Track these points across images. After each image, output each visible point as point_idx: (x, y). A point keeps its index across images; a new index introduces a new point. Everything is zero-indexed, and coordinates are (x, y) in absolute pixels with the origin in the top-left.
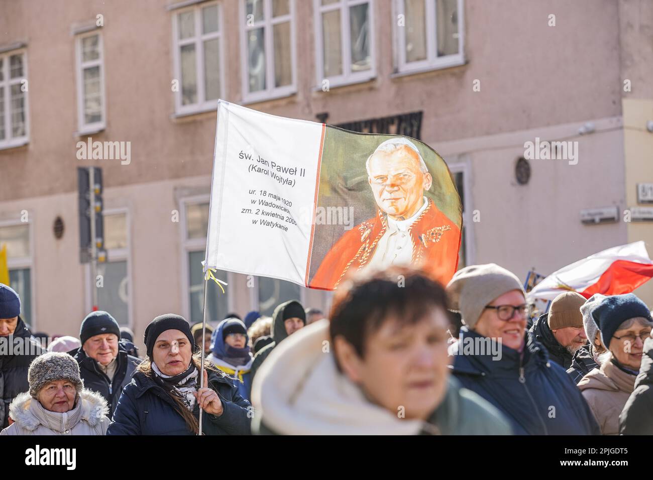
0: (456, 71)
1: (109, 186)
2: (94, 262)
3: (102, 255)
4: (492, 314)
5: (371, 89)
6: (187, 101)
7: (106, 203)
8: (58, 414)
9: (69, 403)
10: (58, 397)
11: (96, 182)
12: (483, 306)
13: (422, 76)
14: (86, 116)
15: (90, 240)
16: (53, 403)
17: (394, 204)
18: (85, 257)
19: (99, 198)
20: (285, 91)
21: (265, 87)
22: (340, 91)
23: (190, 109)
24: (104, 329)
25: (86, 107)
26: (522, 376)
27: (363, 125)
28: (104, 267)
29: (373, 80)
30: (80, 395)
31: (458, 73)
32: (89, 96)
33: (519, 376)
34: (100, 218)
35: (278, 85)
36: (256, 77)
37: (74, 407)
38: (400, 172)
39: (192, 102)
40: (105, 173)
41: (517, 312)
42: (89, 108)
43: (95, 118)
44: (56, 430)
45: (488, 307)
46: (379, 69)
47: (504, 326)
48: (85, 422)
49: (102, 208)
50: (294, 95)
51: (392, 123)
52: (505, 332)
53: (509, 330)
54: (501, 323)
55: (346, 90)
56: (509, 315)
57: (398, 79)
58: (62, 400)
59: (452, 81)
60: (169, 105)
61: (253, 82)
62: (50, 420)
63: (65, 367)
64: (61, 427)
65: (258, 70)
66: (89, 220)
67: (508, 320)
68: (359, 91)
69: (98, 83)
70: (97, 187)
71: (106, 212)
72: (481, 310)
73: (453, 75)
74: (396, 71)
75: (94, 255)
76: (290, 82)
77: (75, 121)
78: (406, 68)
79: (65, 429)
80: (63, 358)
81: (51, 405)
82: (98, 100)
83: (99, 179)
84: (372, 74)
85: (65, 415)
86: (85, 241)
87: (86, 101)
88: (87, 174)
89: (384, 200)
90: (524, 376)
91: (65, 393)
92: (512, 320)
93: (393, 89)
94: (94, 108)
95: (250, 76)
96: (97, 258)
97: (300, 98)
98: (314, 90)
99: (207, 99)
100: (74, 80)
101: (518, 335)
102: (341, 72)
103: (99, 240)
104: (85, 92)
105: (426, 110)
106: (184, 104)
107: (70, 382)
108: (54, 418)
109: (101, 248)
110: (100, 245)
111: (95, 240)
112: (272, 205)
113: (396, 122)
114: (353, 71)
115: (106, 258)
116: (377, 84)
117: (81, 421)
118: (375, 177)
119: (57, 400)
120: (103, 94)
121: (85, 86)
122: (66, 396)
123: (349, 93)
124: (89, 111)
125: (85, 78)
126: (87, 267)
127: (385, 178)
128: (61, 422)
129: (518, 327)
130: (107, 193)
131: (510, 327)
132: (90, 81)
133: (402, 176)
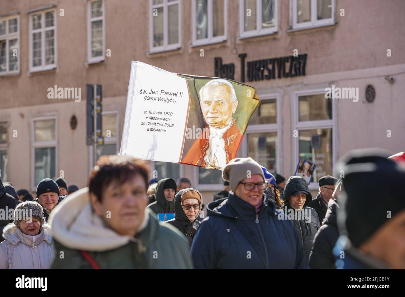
0: (329, 28)
1: (106, 97)
2: (96, 145)
3: (100, 140)
4: (242, 186)
5: (275, 39)
6: (157, 44)
7: (104, 107)
8: (30, 237)
9: (36, 230)
10: (30, 227)
11: (97, 94)
12: (238, 182)
13: (307, 32)
14: (93, 51)
15: (93, 131)
16: (27, 230)
17: (214, 120)
18: (90, 141)
19: (100, 104)
20: (219, 39)
21: (206, 37)
22: (255, 40)
23: (159, 49)
24: (48, 190)
25: (93, 47)
26: (257, 220)
27: (269, 62)
28: (101, 148)
29: (276, 33)
30: (43, 227)
31: (330, 30)
32: (95, 39)
33: (256, 219)
34: (100, 117)
35: (215, 35)
36: (201, 30)
37: (39, 233)
38: (220, 100)
39: (160, 45)
40: (103, 89)
41: (256, 186)
42: (95, 47)
43: (98, 53)
44: (29, 246)
45: (240, 183)
46: (280, 27)
47: (249, 193)
48: (45, 242)
49: (101, 111)
50: (225, 41)
51: (288, 61)
52: (250, 196)
53: (252, 196)
54: (247, 192)
55: (259, 39)
56: (252, 187)
57: (292, 33)
58: (32, 228)
59: (326, 35)
60: (146, 46)
61: (199, 33)
62: (26, 240)
63: (35, 210)
64: (32, 244)
65: (202, 26)
66: (93, 118)
67: (251, 190)
68: (267, 40)
69: (101, 31)
70: (99, 97)
71: (103, 113)
72: (237, 184)
73: (327, 31)
74: (291, 28)
75: (95, 141)
76: (222, 34)
77: (86, 55)
78: (297, 26)
79: (34, 245)
80: (34, 204)
81: (25, 231)
82: (100, 42)
83: (100, 92)
84: (275, 29)
85: (34, 237)
86: (90, 131)
87: (93, 42)
88: (93, 89)
89: (208, 118)
90: (258, 220)
91: (34, 224)
92: (253, 190)
93: (289, 39)
94: (98, 47)
95: (198, 29)
96: (97, 142)
97: (229, 44)
98: (238, 39)
99: (169, 43)
100: (86, 28)
101: (257, 198)
102: (255, 28)
103: (99, 131)
104: (92, 37)
105: (309, 53)
106: (155, 46)
107: (37, 218)
108: (28, 239)
109: (100, 136)
110: (99, 134)
111: (96, 131)
112: (155, 118)
113: (290, 60)
114: (263, 27)
115: (103, 142)
116: (279, 36)
117: (43, 241)
118: (204, 102)
119: (29, 228)
120: (104, 38)
121: (92, 33)
122: (34, 226)
123: (261, 41)
124: (95, 49)
125: (92, 28)
126: (91, 147)
127: (210, 103)
128: (32, 241)
129: (257, 194)
130: (105, 101)
131: (252, 194)
132: (95, 30)
133: (220, 103)
